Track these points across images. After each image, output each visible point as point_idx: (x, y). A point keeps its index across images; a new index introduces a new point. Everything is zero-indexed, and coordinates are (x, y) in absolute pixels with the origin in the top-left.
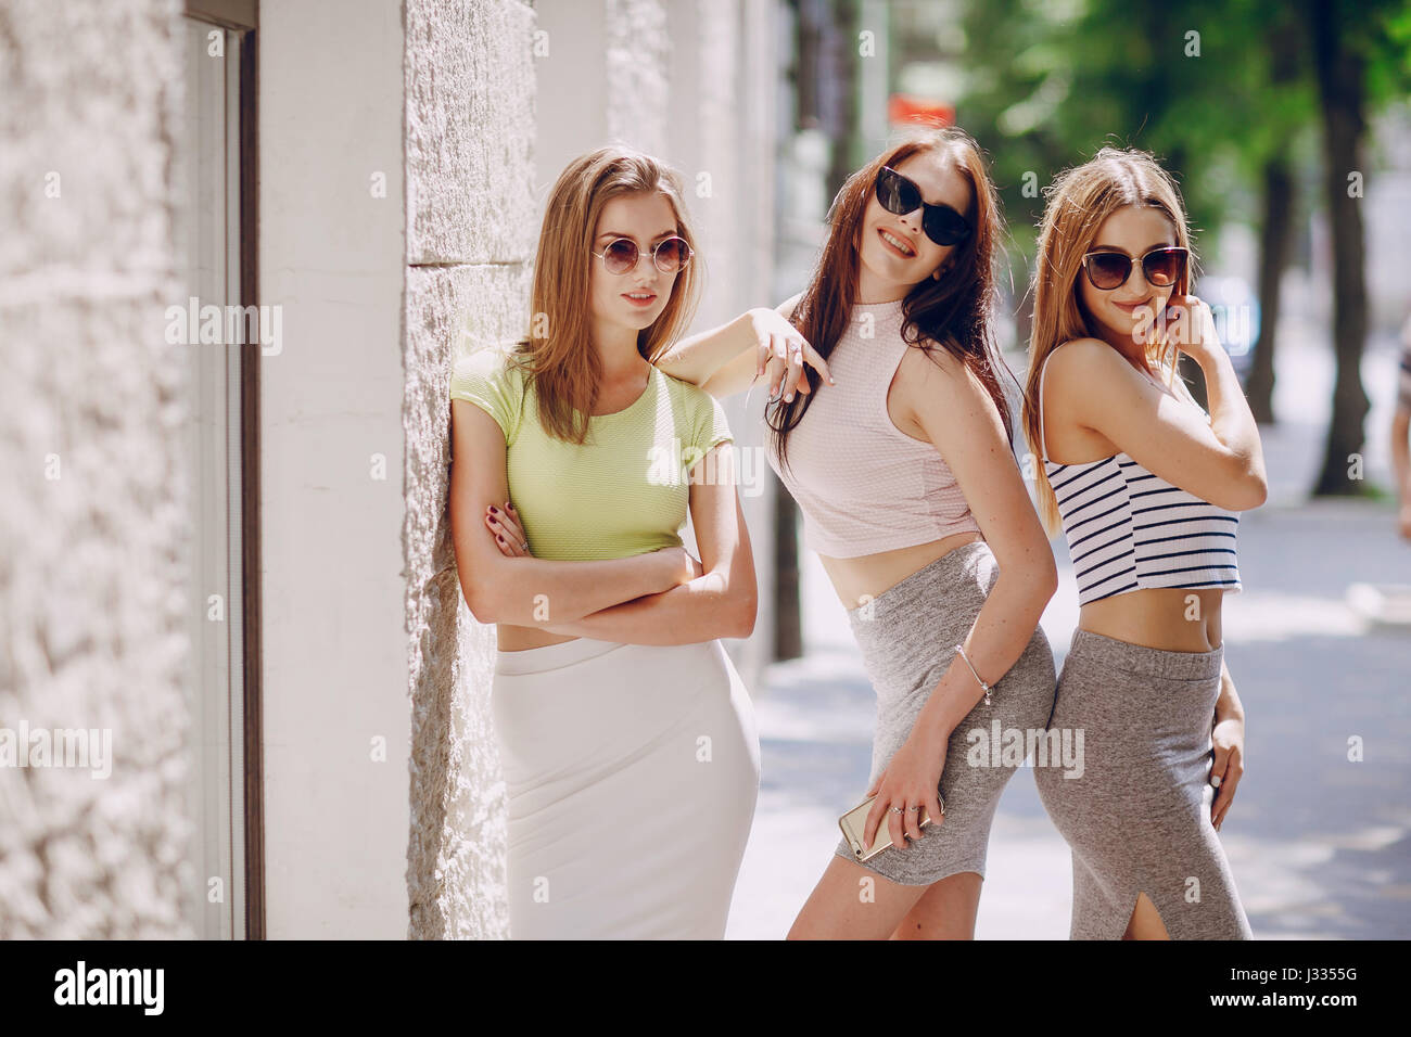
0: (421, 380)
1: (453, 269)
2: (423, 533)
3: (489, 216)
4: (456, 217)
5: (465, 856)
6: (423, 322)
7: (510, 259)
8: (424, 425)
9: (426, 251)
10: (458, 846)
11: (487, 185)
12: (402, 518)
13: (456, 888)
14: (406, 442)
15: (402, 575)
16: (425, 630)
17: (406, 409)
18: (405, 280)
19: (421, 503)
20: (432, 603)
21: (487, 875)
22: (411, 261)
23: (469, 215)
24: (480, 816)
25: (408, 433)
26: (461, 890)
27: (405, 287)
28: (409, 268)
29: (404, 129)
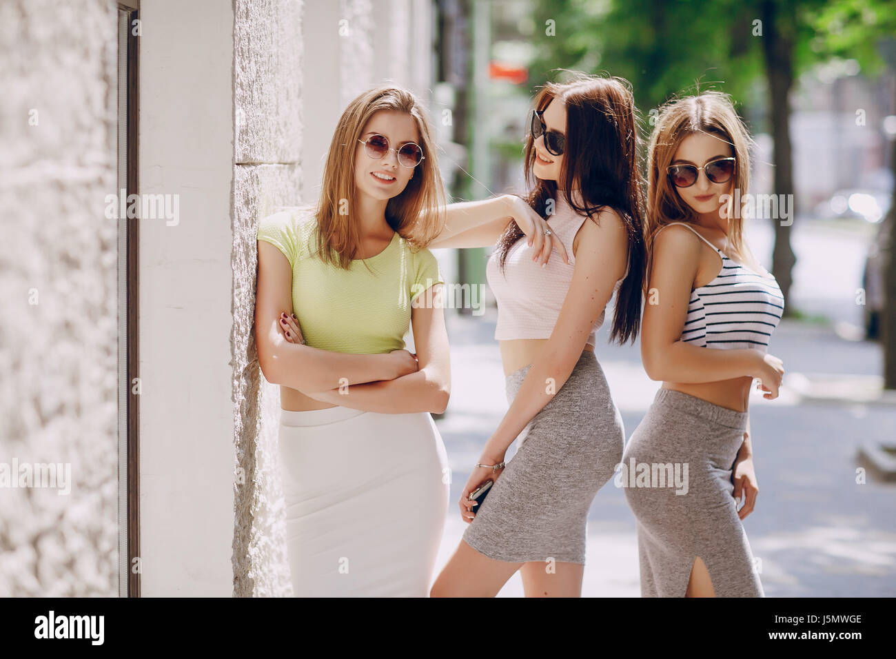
0: (241, 238)
1: (259, 167)
2: (242, 337)
3: (278, 133)
4: (260, 133)
5: (263, 546)
6: (243, 201)
7: (289, 161)
8: (243, 267)
9: (245, 155)
10: (259, 538)
11: (277, 113)
12: (231, 327)
13: (258, 567)
14: (233, 278)
15: (230, 364)
16: (243, 400)
17: (233, 257)
18: (234, 173)
19: (241, 317)
20: (247, 382)
21: (275, 558)
22: (237, 162)
23: (267, 133)
24: (270, 520)
25: (235, 272)
26: (261, 568)
27: (233, 178)
28: (236, 166)
29: (233, 75)
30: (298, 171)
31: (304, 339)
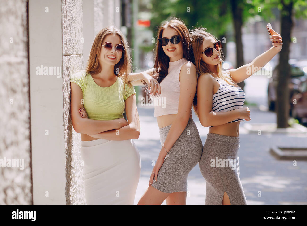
0: (66, 81)
1: (70, 56)
2: (67, 116)
3: (76, 44)
4: (70, 44)
5: (74, 188)
6: (66, 68)
7: (79, 54)
8: (66, 91)
9: (66, 52)
10: (73, 186)
11: (75, 37)
12: (63, 113)
13: (73, 196)
14: (63, 95)
15: (63, 125)
16: (67, 138)
17: (63, 88)
18: (63, 58)
19: (66, 109)
20: (68, 132)
21: (78, 193)
22: (64, 54)
23: (73, 44)
24: (76, 179)
25: (64, 93)
26: (74, 196)
27: (63, 60)
28: (63, 56)
29: (62, 24)
30: (82, 57)
31: (88, 116)
